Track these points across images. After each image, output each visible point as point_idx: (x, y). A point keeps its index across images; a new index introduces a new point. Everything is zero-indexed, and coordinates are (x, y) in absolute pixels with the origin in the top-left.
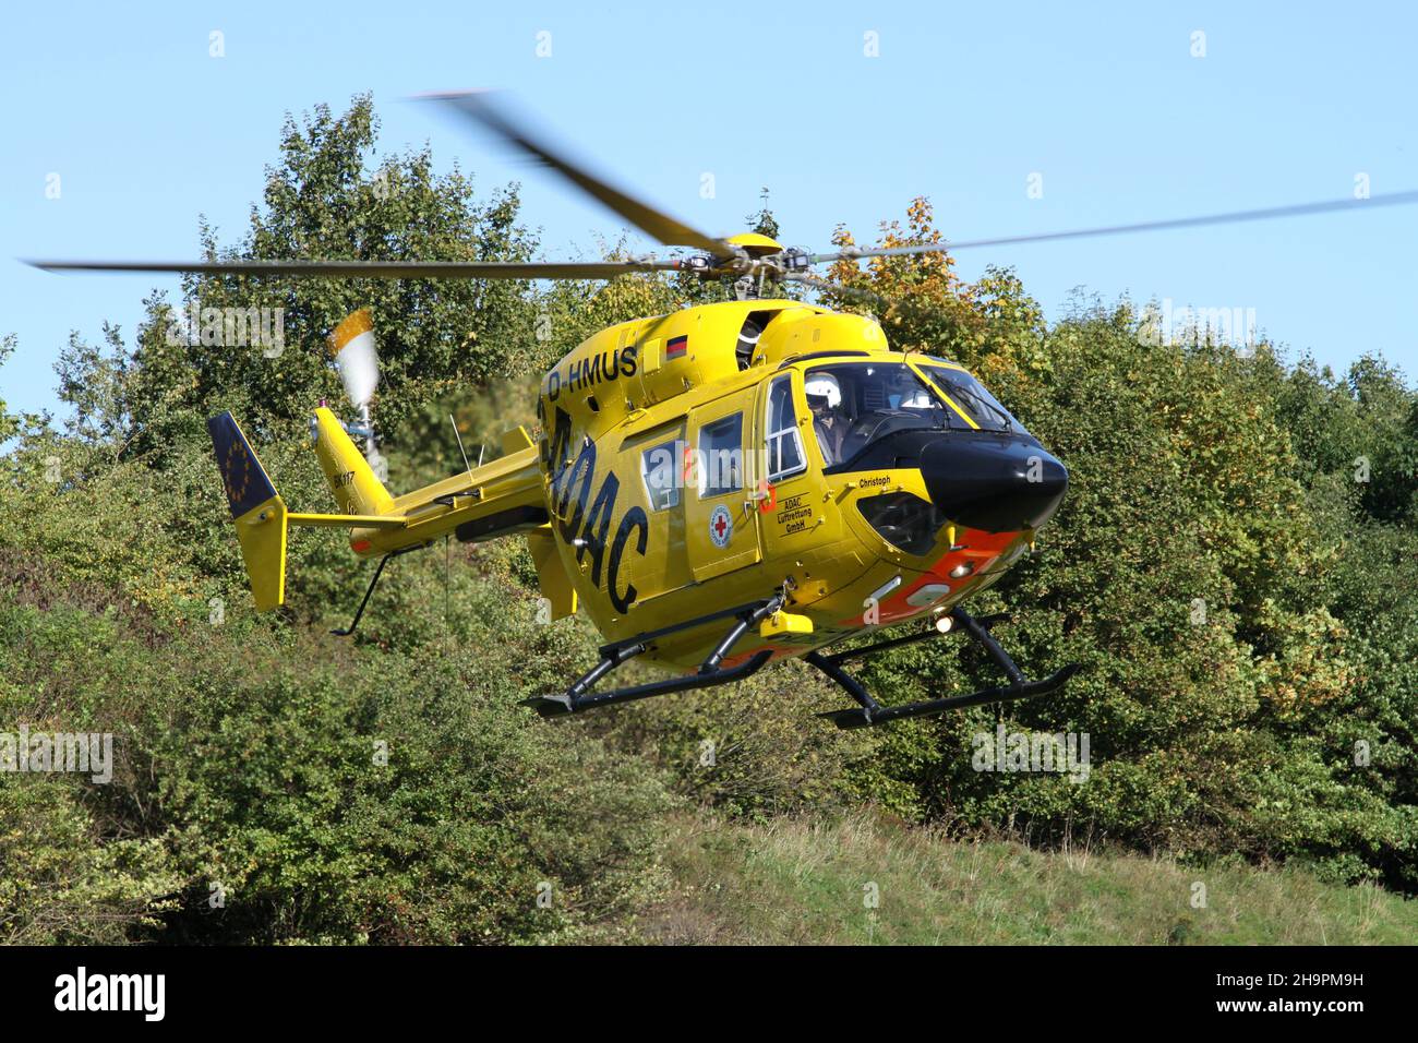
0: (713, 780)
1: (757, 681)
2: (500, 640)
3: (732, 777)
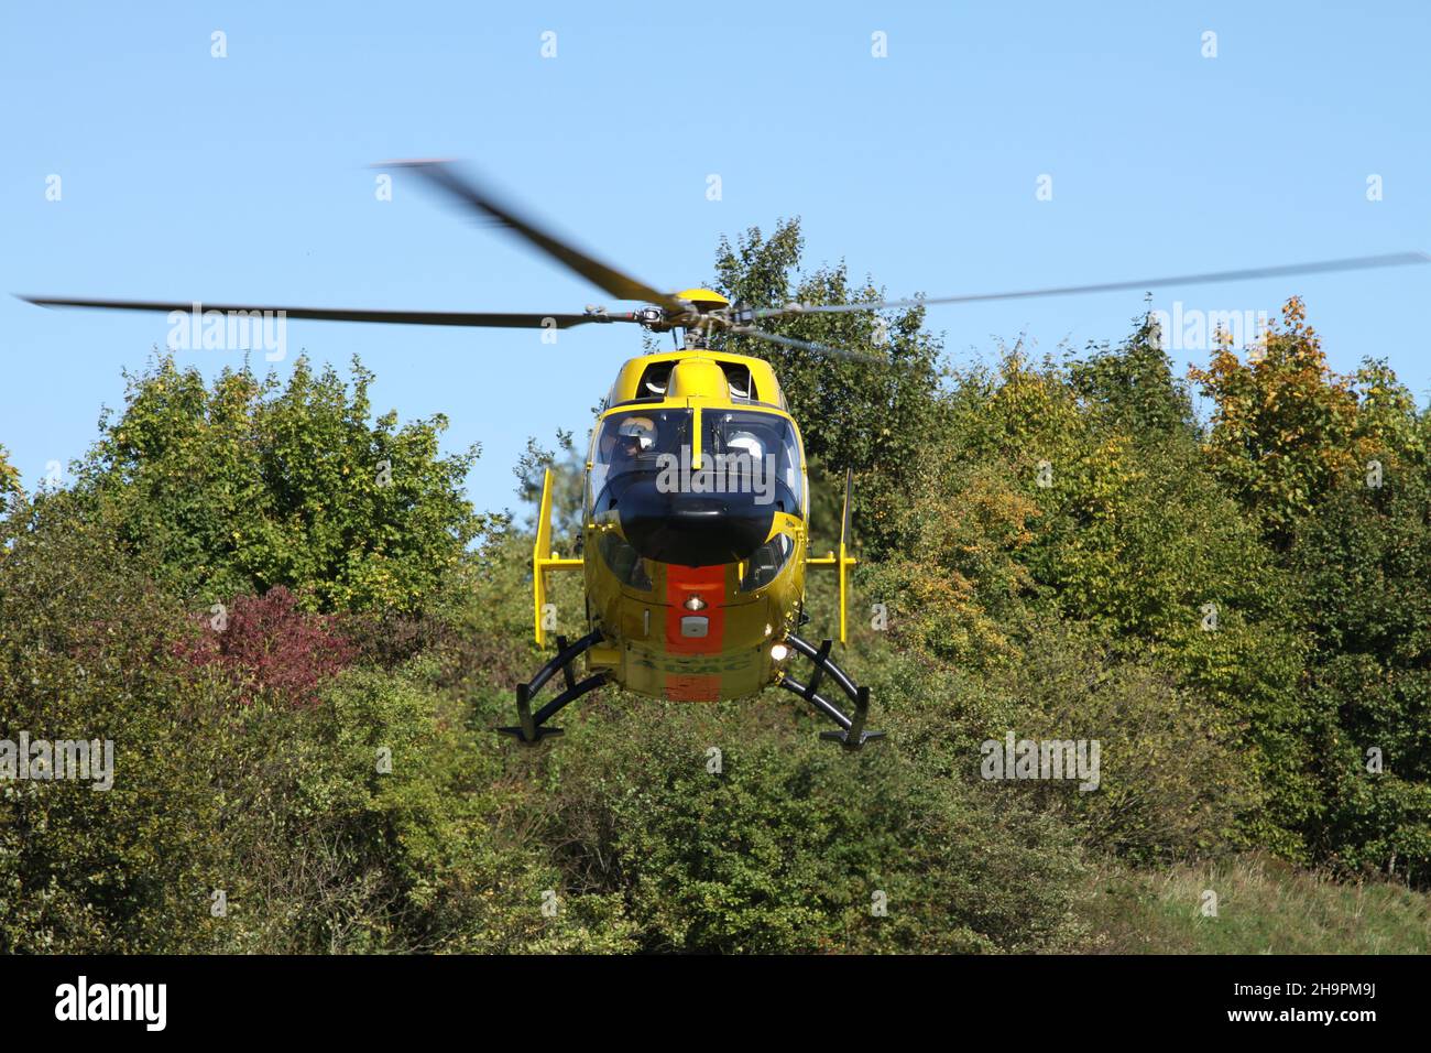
0: (1116, 831)
1: (1154, 740)
2: (918, 708)
3: (1133, 829)
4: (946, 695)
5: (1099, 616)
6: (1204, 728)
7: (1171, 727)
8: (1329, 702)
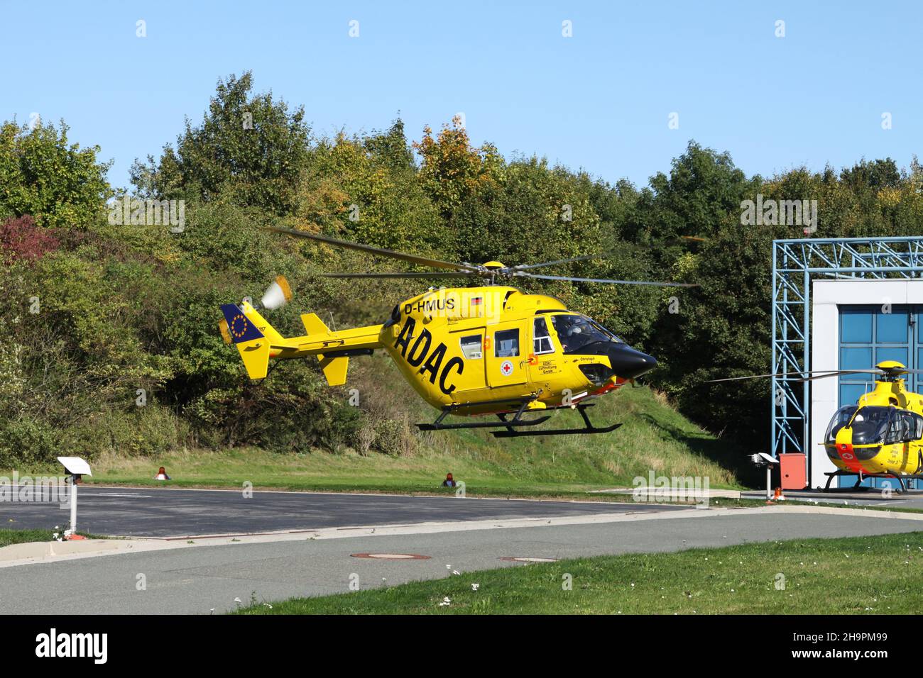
4: (307, 273)
5: (372, 244)
6: (413, 291)
7: (400, 290)
8: (463, 282)
